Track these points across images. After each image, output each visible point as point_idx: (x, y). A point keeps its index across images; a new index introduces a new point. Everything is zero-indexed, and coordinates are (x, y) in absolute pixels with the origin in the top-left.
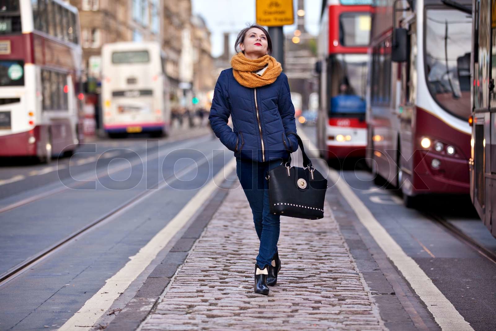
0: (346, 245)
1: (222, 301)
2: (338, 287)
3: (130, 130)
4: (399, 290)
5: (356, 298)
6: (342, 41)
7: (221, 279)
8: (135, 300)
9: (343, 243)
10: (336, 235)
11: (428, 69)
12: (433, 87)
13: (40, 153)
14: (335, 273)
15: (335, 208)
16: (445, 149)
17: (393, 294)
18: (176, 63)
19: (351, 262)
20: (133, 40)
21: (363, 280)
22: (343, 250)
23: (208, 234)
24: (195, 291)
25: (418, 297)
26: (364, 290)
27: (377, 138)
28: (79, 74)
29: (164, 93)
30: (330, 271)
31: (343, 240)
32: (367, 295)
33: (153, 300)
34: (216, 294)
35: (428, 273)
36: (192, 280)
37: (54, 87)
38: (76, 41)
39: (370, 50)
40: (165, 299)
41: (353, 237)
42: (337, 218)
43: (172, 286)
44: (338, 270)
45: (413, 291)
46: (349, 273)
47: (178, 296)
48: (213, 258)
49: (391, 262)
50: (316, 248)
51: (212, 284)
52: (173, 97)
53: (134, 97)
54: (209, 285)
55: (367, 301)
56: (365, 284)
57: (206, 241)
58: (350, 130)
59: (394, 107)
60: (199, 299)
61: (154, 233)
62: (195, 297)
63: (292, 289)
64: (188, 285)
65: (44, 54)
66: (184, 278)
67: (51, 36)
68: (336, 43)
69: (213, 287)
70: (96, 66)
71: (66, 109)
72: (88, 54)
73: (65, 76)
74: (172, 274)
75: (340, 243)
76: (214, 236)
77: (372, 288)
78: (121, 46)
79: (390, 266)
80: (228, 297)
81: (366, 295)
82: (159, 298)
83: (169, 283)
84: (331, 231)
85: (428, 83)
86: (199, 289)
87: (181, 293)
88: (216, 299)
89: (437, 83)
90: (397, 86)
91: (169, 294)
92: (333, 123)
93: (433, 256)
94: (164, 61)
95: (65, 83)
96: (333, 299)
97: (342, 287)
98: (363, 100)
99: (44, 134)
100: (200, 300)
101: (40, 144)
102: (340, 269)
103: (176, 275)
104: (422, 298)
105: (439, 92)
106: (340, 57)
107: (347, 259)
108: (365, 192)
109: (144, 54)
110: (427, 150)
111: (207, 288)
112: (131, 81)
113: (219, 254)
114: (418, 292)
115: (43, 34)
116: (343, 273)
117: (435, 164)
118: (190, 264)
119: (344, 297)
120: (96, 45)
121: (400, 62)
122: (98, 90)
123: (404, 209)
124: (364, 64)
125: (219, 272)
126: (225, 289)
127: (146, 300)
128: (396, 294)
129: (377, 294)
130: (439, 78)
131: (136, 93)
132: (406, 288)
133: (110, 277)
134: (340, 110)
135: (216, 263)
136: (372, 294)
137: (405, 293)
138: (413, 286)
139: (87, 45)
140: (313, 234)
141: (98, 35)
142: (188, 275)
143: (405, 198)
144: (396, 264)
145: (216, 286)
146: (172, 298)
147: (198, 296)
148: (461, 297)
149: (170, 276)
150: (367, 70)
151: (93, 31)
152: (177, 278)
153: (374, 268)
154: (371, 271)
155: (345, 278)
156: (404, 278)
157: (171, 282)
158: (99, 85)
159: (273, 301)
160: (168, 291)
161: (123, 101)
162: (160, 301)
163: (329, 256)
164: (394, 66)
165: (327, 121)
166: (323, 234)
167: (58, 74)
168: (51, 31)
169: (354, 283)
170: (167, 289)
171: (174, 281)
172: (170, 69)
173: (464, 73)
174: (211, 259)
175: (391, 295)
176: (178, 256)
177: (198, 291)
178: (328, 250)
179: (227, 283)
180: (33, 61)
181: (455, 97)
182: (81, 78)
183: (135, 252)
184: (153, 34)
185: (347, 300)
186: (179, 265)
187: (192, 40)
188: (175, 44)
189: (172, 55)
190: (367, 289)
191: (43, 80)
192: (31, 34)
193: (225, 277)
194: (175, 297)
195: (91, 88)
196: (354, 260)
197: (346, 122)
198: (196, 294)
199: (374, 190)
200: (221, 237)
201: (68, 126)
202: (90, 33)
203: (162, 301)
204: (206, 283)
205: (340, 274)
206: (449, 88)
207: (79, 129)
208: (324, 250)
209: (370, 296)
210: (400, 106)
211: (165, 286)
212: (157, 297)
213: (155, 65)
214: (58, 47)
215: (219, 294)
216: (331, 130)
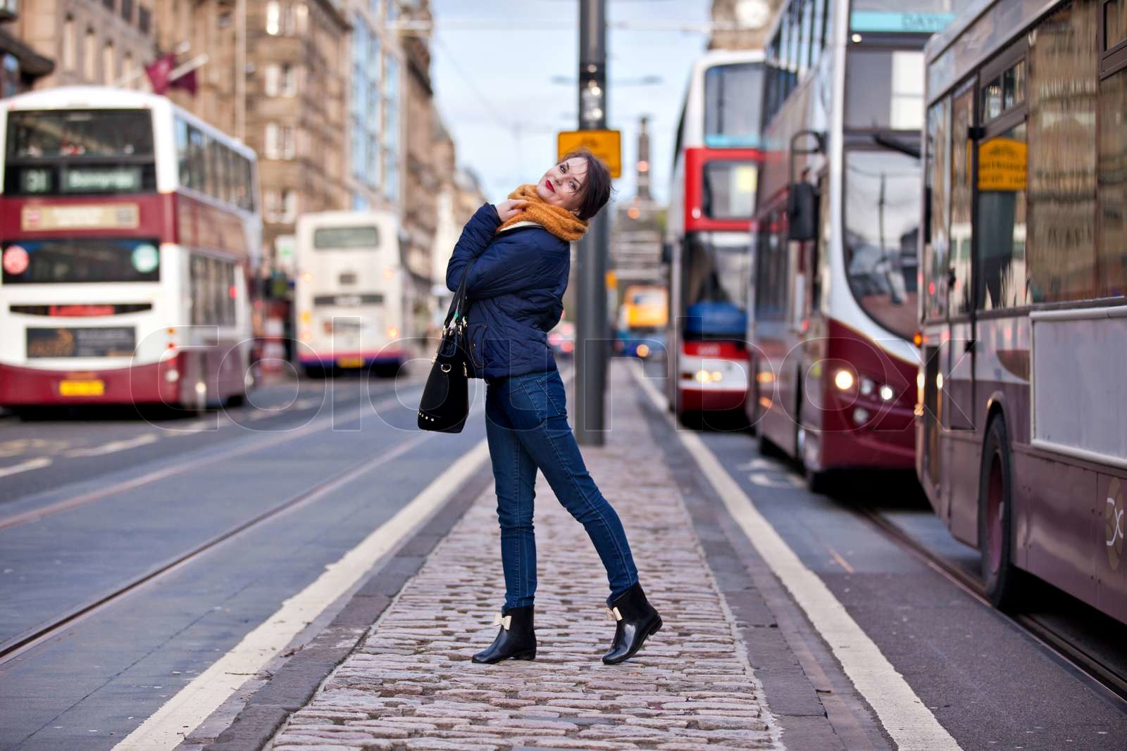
0: (700, 549)
1: (478, 633)
2: (681, 614)
3: (344, 363)
4: (788, 624)
5: (709, 632)
6: (707, 211)
7: (479, 599)
8: (328, 631)
9: (696, 546)
10: (684, 534)
11: (849, 254)
12: (858, 284)
13: (186, 398)
14: (677, 592)
15: (687, 491)
16: (876, 391)
17: (774, 626)
18: (426, 251)
19: (707, 575)
20: (353, 207)
21: (724, 605)
22: (694, 557)
23: (464, 529)
24: (434, 617)
25: (818, 635)
26: (724, 620)
27: (765, 378)
28: (255, 264)
29: (404, 300)
30: (669, 590)
31: (696, 542)
32: (729, 628)
33: (360, 631)
34: (468, 622)
35: (839, 597)
36: (430, 601)
37: (212, 287)
38: (252, 208)
39: (754, 226)
40: (381, 630)
41: (715, 537)
42: (690, 508)
43: (395, 610)
44: (682, 588)
45: (811, 625)
46: (702, 593)
47: (403, 625)
48: (468, 567)
49: (778, 579)
50: (647, 554)
51: (463, 607)
52: (419, 309)
53: (351, 306)
54: (457, 609)
55: (729, 636)
56: (727, 610)
57: (459, 540)
58: (719, 363)
59: (792, 321)
60: (439, 630)
61: (370, 529)
62: (433, 627)
63: (600, 618)
64: (421, 608)
65: (195, 230)
66: (416, 597)
67: (207, 198)
68: (697, 213)
69: (465, 612)
70: (286, 252)
71: (233, 323)
72: (272, 233)
73: (231, 266)
74: (395, 592)
75: (691, 545)
76: (473, 532)
77: (739, 616)
78: (331, 219)
79: (774, 584)
80: (489, 628)
81: (726, 628)
82: (370, 628)
83: (389, 605)
84: (677, 527)
85: (851, 279)
86: (440, 615)
87: (408, 620)
88: (468, 631)
89: (864, 278)
90: (798, 284)
91: (388, 622)
92: (691, 351)
93: (850, 569)
94: (405, 246)
95: (232, 282)
96: (670, 634)
97: (686, 614)
98: (743, 313)
99: (194, 367)
100: (440, 633)
101: (186, 383)
102: (687, 586)
103: (403, 592)
104: (826, 637)
105: (868, 293)
106: (704, 237)
107: (700, 571)
108: (742, 467)
109: (369, 235)
110: (846, 393)
111: (454, 613)
112: (347, 278)
113: (480, 560)
114: (819, 627)
115: (195, 194)
116: (691, 592)
117: (860, 416)
118: (428, 576)
119: (688, 630)
120: (288, 218)
121: (802, 240)
122: (289, 293)
123: (809, 496)
124: (744, 250)
125: (476, 588)
126: (485, 615)
127: (348, 632)
128: (779, 626)
129: (746, 626)
130: (868, 269)
131: (355, 300)
132: (800, 619)
133: (290, 596)
134: (705, 328)
135: (471, 574)
136: (738, 626)
137: (798, 627)
138: (811, 617)
139: (272, 219)
140: (645, 532)
141: (293, 201)
142: (423, 593)
143: (810, 476)
144: (786, 581)
145: (470, 610)
146: (391, 629)
147: (437, 626)
148: (892, 634)
149: (391, 593)
150: (748, 260)
151: (284, 194)
152: (404, 597)
153: (746, 585)
154: (739, 590)
155: (693, 601)
156: (797, 605)
157: (393, 604)
158: (292, 285)
159: (567, 635)
160: (387, 618)
161: (333, 314)
162: (371, 633)
163: (670, 565)
164: (794, 247)
165: (681, 347)
166: (662, 532)
167: (218, 263)
168: (209, 188)
169: (709, 609)
170: (385, 615)
171: (399, 602)
172: (416, 260)
173: (908, 262)
174: (465, 569)
175: (771, 629)
176: (408, 563)
177: (438, 619)
178: (669, 556)
179: (488, 605)
180: (177, 240)
181: (895, 301)
182: (259, 271)
183: (336, 557)
184: (387, 200)
185: (693, 636)
186: (409, 577)
187: (454, 212)
188: (425, 217)
189: (420, 237)
190: (730, 618)
191: (193, 275)
192: (175, 196)
193: (487, 596)
194: (397, 626)
195: (278, 290)
196: (711, 573)
197: (714, 349)
198: (434, 623)
199: (759, 463)
200: (485, 534)
201: (235, 354)
202: (280, 197)
203: (375, 633)
204: (452, 605)
205: (685, 594)
206: (885, 287)
207: (254, 358)
208: (662, 556)
209: (734, 629)
210: (804, 318)
211: (382, 610)
212: (367, 627)
213: (389, 251)
214: (220, 217)
215: (474, 624)
216: (688, 363)
